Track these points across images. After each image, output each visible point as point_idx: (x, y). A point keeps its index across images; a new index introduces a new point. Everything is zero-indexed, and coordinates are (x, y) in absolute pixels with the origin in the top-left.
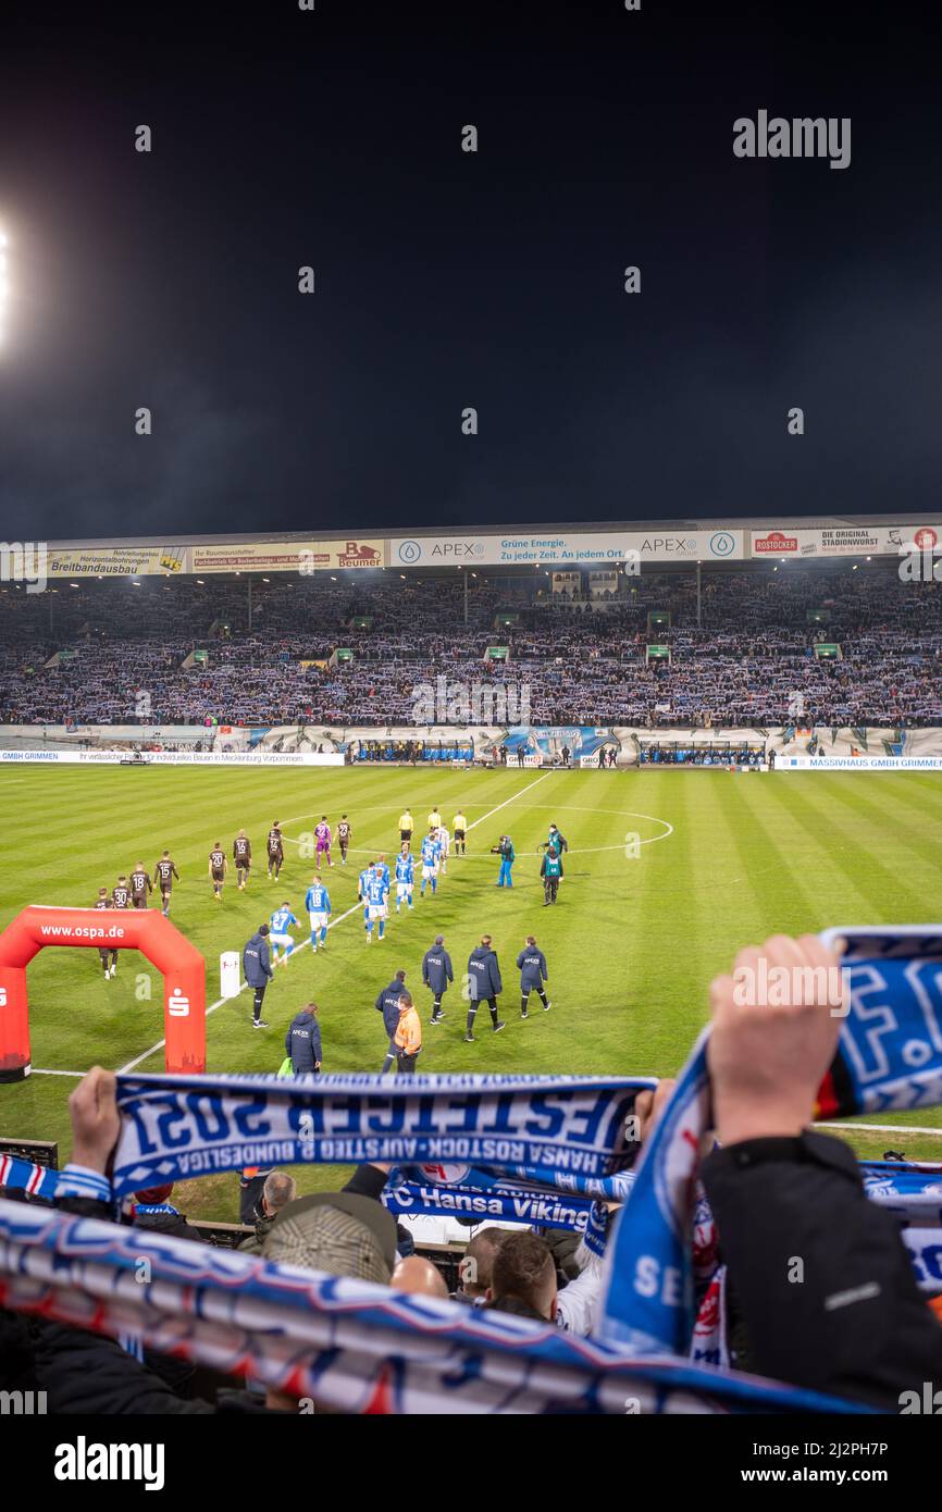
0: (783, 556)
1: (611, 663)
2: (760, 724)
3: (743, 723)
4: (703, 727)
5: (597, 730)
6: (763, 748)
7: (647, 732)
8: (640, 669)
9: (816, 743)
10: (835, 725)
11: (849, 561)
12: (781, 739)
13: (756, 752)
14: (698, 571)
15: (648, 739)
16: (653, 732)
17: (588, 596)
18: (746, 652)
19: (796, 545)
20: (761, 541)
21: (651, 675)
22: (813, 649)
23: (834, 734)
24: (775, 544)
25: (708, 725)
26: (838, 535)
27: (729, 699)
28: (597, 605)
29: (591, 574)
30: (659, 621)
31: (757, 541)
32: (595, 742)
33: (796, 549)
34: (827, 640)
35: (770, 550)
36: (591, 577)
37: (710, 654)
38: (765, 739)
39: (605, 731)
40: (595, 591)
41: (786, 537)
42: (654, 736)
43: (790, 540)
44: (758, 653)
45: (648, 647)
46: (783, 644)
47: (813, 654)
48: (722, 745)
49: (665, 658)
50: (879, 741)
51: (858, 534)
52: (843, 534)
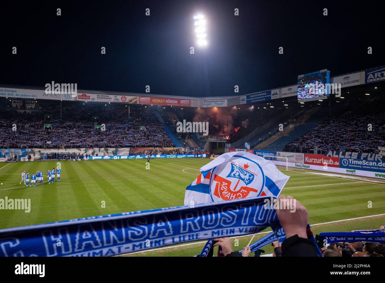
0: (86, 101)
1: (32, 129)
2: (79, 147)
3: (74, 147)
4: (62, 148)
5: (27, 150)
6: (79, 154)
7: (44, 150)
8: (42, 131)
9: (94, 152)
10: (100, 147)
11: (105, 103)
12: (85, 151)
13: (77, 155)
14: (61, 103)
15: (44, 152)
16: (46, 150)
17: (25, 108)
18: (75, 127)
20: (80, 96)
21: (45, 133)
22: (94, 126)
23: (99, 150)
24: (84, 97)
25: (63, 148)
26: (101, 96)
27: (70, 140)
28: (27, 111)
29: (26, 101)
30: (49, 117)
32: (26, 153)
33: (89, 99)
34: (97, 124)
35: (82, 99)
36: (26, 103)
37: (64, 127)
38: (80, 151)
39: (30, 150)
40: (27, 107)
42: (46, 151)
43: (88, 96)
44: (79, 127)
45: (44, 124)
46: (86, 125)
47: (94, 128)
48: (67, 153)
49: (50, 128)
50: (111, 152)
51: (106, 96)
52: (103, 96)
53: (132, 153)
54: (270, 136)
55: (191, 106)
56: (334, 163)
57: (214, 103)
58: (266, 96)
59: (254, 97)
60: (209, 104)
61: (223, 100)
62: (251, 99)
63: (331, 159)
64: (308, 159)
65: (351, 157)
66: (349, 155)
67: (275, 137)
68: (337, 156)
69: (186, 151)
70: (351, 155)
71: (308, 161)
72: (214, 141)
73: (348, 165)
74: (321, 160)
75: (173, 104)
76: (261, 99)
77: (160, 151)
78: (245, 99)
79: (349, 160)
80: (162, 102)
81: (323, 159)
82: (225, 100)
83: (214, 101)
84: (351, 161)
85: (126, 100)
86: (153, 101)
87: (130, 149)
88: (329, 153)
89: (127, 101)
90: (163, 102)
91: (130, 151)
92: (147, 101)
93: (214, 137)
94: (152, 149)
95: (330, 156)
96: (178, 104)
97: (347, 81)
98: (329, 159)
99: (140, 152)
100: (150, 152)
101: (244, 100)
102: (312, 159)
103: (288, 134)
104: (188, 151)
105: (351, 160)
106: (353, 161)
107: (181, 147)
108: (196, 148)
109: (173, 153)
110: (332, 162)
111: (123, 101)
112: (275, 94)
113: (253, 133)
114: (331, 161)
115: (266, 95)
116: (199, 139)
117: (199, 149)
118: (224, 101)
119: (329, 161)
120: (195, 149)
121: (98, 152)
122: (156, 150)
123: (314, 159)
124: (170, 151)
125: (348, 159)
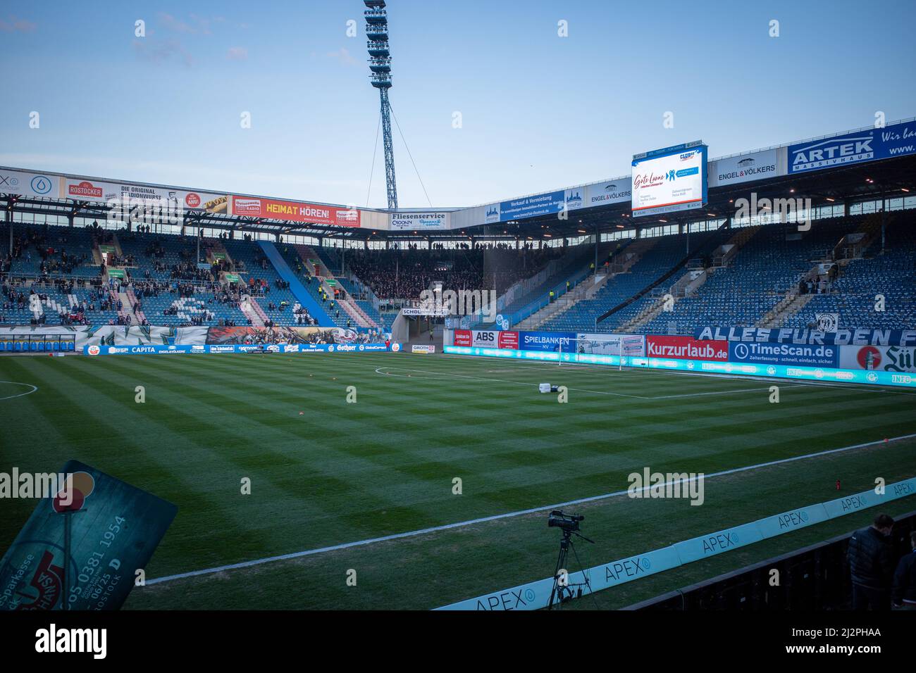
2: (70, 323)
10: (127, 325)
12: (87, 334)
13: (67, 343)
19: (101, 193)
20: (74, 186)
23: (127, 330)
24: (86, 191)
26: (133, 190)
31: (70, 186)
33: (101, 196)
35: (81, 194)
38: (73, 333)
41: (94, 186)
43: (98, 189)
48: (39, 338)
50: (159, 335)
51: (147, 191)
52: (136, 189)
53: (212, 338)
54: (553, 300)
55: (362, 226)
56: (716, 354)
57: (419, 219)
58: (551, 204)
59: (519, 207)
60: (405, 222)
61: (441, 214)
62: (513, 210)
63: (708, 345)
64: (654, 348)
65: (755, 339)
66: (751, 334)
67: (564, 301)
68: (724, 338)
69: (350, 336)
70: (754, 334)
71: (654, 353)
72: (414, 314)
73: (748, 357)
74: (686, 348)
75: (319, 218)
76: (537, 209)
77: (284, 335)
78: (498, 210)
79: (751, 345)
80: (291, 213)
81: (689, 345)
82: (445, 214)
83: (418, 214)
84: (756, 348)
85: (197, 205)
86: (269, 210)
87: (209, 329)
88: (705, 331)
89: (200, 207)
90: (293, 211)
91: (207, 334)
92: (253, 209)
93: (414, 304)
94: (264, 331)
95: (706, 338)
96: (329, 219)
97: (747, 168)
98: (703, 346)
99: (233, 337)
100: (261, 338)
101: (497, 213)
102: (664, 347)
103: (593, 295)
104: (353, 335)
105: (756, 345)
106: (759, 348)
107: (336, 326)
108: (372, 330)
109: (318, 342)
110: (710, 353)
111: (190, 205)
112: (575, 198)
113: (510, 294)
114: (709, 349)
115: (552, 201)
116: (377, 308)
117: (381, 333)
118: (443, 216)
119: (705, 349)
120: (370, 330)
121: (124, 337)
122: (274, 332)
123: (669, 347)
124: (309, 335)
125: (748, 343)
